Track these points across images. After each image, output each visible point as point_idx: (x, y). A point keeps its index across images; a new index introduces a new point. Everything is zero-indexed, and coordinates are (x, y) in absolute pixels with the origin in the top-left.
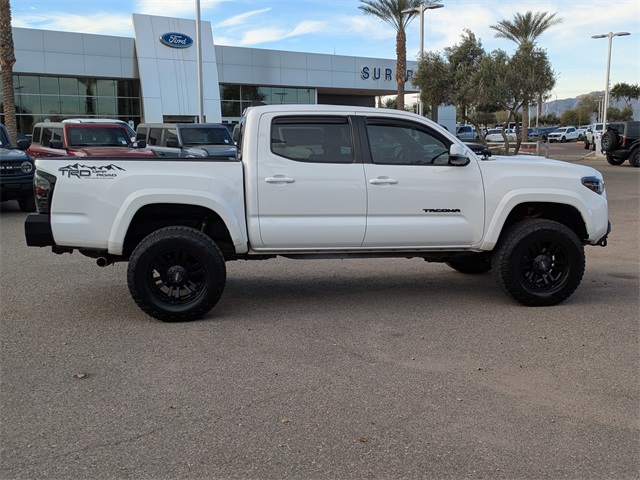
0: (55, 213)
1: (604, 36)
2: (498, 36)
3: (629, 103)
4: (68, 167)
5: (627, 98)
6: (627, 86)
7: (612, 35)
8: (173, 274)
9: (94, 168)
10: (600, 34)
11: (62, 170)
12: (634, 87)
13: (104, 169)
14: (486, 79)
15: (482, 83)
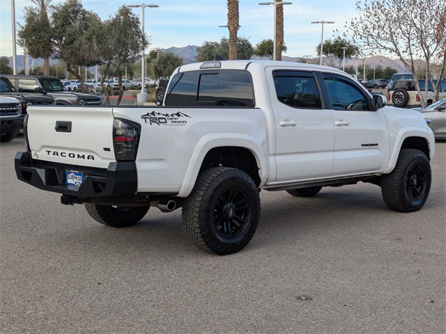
0: (139, 160)
4: (148, 115)
7: (144, 6)
8: (228, 210)
9: (167, 115)
11: (144, 117)
13: (175, 116)
14: (97, 37)
15: (94, 40)
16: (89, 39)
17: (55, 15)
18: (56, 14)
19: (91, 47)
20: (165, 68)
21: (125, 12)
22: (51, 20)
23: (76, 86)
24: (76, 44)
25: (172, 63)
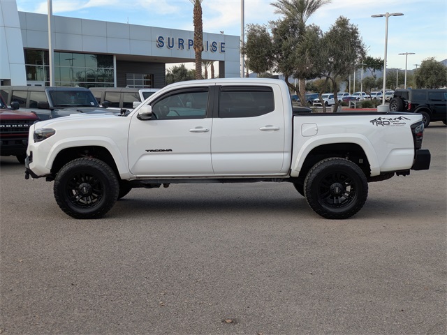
1: (381, 16)
2: (277, 12)
3: (374, 74)
5: (372, 70)
6: (372, 59)
7: (388, 15)
10: (378, 14)
12: (378, 61)
14: (310, 50)
15: (307, 53)
16: (303, 53)
17: (275, 31)
18: (275, 29)
19: (303, 60)
20: (427, 78)
21: (342, 23)
22: (271, 35)
23: (341, 100)
24: (290, 57)
25: (435, 73)
